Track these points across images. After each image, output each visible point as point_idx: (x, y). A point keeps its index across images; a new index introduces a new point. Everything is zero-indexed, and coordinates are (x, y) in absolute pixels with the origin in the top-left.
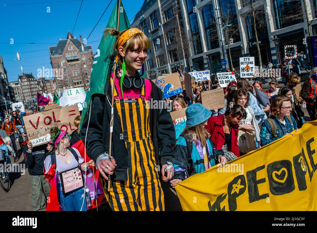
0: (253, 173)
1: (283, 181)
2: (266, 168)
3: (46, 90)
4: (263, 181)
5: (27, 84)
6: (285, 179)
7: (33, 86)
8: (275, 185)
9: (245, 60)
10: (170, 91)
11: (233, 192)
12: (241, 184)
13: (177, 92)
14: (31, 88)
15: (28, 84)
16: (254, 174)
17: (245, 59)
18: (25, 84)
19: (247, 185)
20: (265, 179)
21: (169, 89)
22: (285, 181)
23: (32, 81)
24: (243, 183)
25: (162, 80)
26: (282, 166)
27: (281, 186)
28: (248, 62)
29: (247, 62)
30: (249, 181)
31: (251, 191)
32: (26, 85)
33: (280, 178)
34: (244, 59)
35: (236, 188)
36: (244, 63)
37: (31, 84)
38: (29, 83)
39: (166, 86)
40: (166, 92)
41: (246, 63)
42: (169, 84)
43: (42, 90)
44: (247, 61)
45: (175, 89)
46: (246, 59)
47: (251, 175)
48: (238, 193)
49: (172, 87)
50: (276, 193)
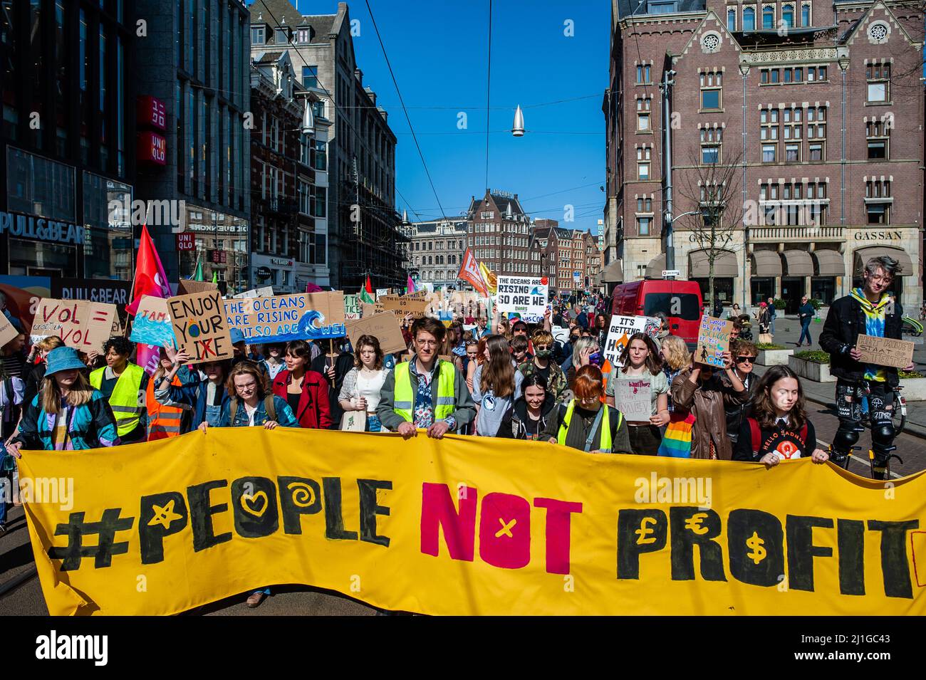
0: (203, 492)
1: (259, 514)
2: (230, 485)
3: (553, 264)
4: (223, 508)
5: (492, 230)
6: (263, 510)
7: (510, 242)
8: (245, 519)
9: (622, 323)
10: (313, 326)
11: (153, 522)
12: (175, 511)
13: (331, 333)
14: (503, 248)
15: (498, 230)
16: (204, 494)
17: (624, 321)
18: (487, 231)
19: (189, 514)
20: (226, 504)
21: (313, 323)
22: (264, 514)
23: (511, 221)
24: (179, 508)
25: (298, 299)
26: (259, 487)
27: (255, 522)
28: (629, 329)
29: (625, 328)
30: (194, 507)
31: (199, 529)
32: (490, 234)
33: (254, 508)
34: (622, 319)
35: (164, 516)
36: (619, 329)
37: (506, 232)
38: (502, 229)
39: (306, 315)
40: (304, 328)
41: (623, 330)
42: (314, 312)
43: (540, 263)
44: (628, 326)
45: (325, 326)
46: (627, 319)
47: (197, 494)
48: (167, 527)
49: (321, 319)
50: (246, 533)
